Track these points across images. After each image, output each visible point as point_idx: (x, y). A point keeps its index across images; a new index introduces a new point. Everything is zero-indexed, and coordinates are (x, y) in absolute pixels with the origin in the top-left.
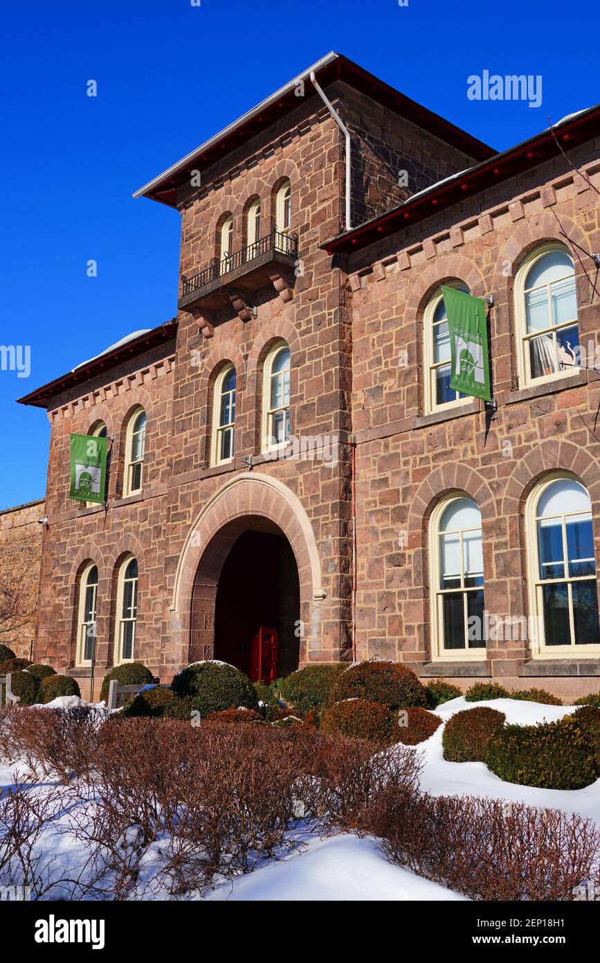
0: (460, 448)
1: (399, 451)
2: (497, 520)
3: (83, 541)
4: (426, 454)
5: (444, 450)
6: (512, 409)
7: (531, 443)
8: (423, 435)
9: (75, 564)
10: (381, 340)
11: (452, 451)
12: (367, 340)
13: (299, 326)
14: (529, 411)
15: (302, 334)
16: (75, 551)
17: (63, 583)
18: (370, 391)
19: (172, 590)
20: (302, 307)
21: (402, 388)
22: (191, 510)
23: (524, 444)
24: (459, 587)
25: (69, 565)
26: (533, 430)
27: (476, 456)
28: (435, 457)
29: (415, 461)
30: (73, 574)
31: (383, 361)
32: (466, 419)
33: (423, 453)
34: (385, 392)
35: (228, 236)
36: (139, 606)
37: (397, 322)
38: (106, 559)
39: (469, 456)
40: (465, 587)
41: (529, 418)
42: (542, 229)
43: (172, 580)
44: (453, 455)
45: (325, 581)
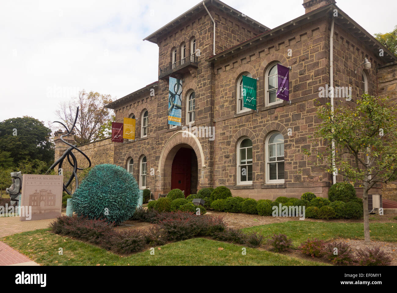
0: (247, 124)
1: (229, 124)
2: (257, 145)
3: (128, 151)
4: (237, 125)
5: (242, 124)
6: (262, 113)
7: (268, 123)
8: (236, 120)
9: (126, 158)
10: (224, 90)
11: (244, 125)
12: (220, 90)
13: (198, 85)
14: (268, 113)
15: (199, 88)
16: (125, 154)
17: (122, 164)
18: (220, 106)
19: (158, 166)
20: (199, 79)
21: (230, 105)
22: (164, 142)
23: (266, 123)
24: (245, 164)
25: (124, 159)
26: (268, 119)
27: (251, 126)
28: (240, 127)
29: (233, 127)
30: (125, 161)
31: (224, 97)
32: (249, 116)
33: (236, 125)
34: (225, 106)
35: (174, 54)
36: (147, 171)
37: (229, 85)
38: (136, 157)
39: (250, 126)
40: (247, 164)
41: (268, 115)
42: (274, 58)
43: (158, 163)
44: (245, 126)
45: (206, 163)
